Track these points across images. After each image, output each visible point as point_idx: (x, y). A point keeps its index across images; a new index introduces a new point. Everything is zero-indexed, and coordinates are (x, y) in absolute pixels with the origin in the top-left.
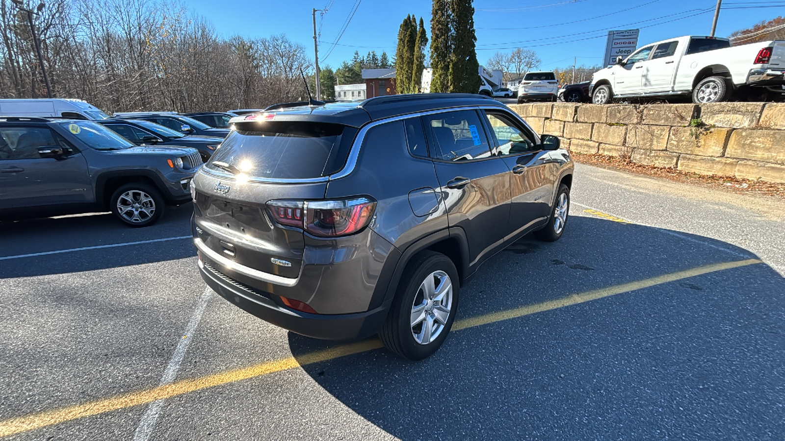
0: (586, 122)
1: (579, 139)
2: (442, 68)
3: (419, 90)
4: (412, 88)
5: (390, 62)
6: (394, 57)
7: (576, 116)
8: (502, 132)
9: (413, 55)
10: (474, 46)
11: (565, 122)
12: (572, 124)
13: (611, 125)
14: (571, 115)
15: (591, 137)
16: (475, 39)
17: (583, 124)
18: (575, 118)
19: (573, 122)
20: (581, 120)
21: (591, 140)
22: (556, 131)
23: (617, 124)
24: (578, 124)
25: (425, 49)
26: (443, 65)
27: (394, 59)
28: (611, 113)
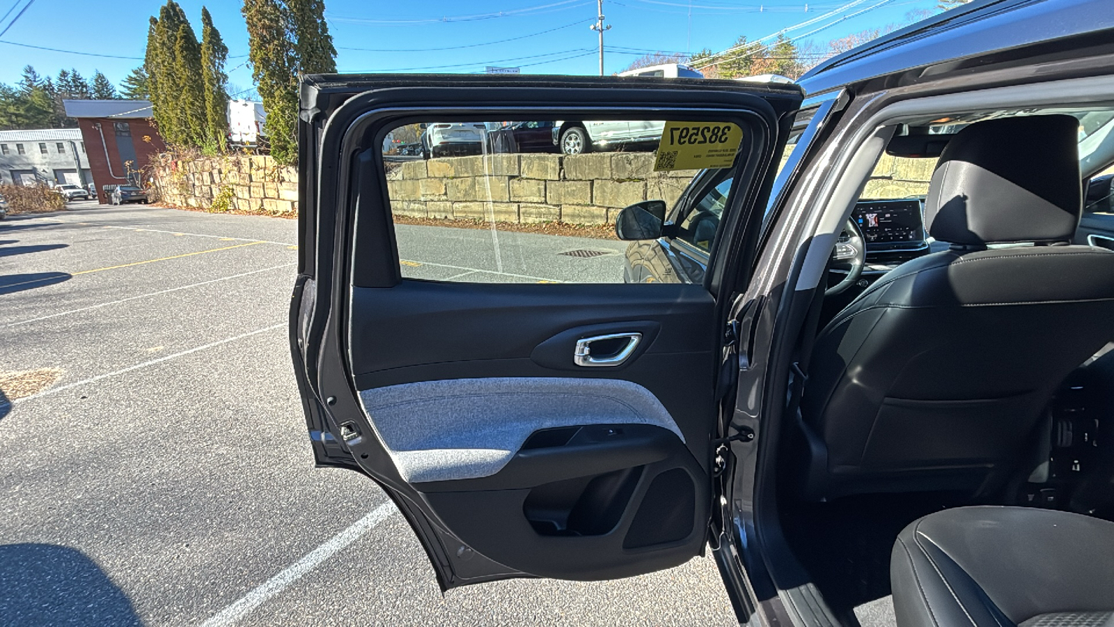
0: (581, 180)
1: (573, 205)
2: (282, 98)
3: (227, 137)
4: (210, 135)
5: (118, 93)
6: (123, 83)
7: (563, 170)
8: (432, 201)
9: (200, 75)
10: (334, 64)
11: (545, 181)
12: (557, 183)
13: (620, 181)
14: (555, 169)
15: (592, 202)
16: (335, 53)
17: (576, 182)
18: (562, 174)
19: (559, 180)
20: (573, 176)
21: (593, 206)
22: (532, 194)
23: (630, 179)
24: (567, 183)
25: (224, 64)
26: (284, 92)
27: (124, 86)
28: (617, 165)
